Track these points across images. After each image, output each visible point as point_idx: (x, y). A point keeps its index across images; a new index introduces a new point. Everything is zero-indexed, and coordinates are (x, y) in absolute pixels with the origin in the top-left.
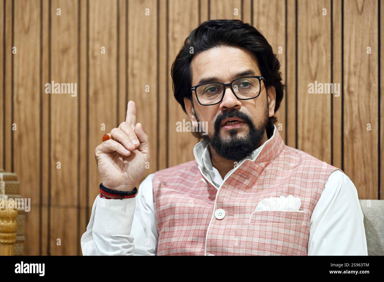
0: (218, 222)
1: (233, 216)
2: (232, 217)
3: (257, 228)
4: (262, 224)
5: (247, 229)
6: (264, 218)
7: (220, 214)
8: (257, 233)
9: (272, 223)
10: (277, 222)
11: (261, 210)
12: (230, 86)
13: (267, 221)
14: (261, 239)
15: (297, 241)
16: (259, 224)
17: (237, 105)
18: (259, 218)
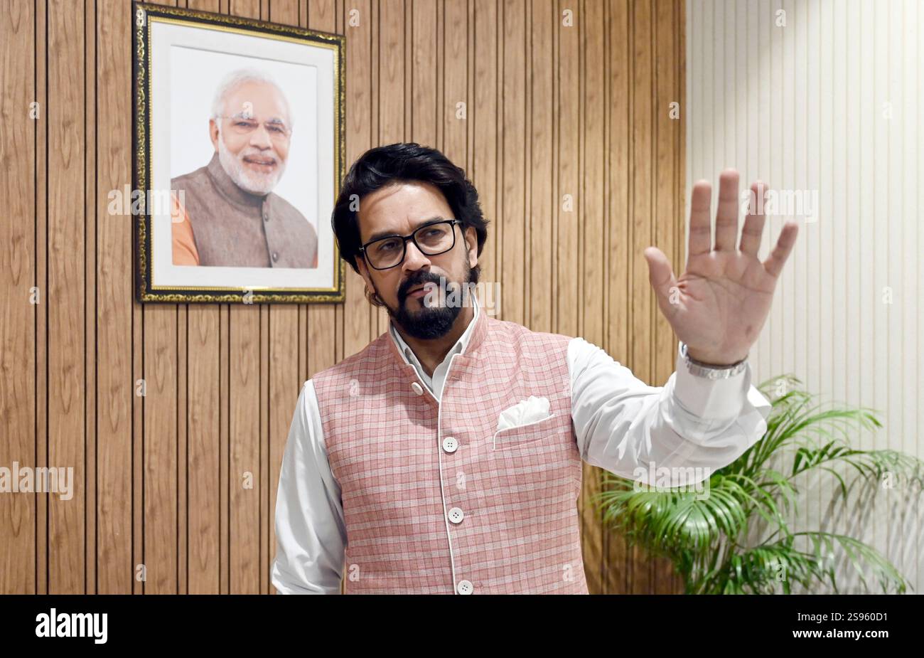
0: (450, 457)
1: (468, 444)
2: (467, 447)
3: (508, 455)
4: (513, 447)
5: (494, 458)
6: (513, 439)
7: (450, 445)
8: (510, 462)
9: (526, 444)
10: (532, 441)
11: (506, 429)
12: (412, 238)
13: (518, 443)
14: (517, 469)
15: (559, 457)
16: (509, 448)
17: (424, 266)
18: (505, 440)
